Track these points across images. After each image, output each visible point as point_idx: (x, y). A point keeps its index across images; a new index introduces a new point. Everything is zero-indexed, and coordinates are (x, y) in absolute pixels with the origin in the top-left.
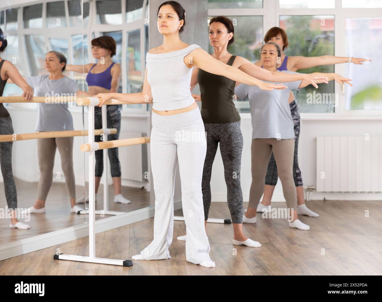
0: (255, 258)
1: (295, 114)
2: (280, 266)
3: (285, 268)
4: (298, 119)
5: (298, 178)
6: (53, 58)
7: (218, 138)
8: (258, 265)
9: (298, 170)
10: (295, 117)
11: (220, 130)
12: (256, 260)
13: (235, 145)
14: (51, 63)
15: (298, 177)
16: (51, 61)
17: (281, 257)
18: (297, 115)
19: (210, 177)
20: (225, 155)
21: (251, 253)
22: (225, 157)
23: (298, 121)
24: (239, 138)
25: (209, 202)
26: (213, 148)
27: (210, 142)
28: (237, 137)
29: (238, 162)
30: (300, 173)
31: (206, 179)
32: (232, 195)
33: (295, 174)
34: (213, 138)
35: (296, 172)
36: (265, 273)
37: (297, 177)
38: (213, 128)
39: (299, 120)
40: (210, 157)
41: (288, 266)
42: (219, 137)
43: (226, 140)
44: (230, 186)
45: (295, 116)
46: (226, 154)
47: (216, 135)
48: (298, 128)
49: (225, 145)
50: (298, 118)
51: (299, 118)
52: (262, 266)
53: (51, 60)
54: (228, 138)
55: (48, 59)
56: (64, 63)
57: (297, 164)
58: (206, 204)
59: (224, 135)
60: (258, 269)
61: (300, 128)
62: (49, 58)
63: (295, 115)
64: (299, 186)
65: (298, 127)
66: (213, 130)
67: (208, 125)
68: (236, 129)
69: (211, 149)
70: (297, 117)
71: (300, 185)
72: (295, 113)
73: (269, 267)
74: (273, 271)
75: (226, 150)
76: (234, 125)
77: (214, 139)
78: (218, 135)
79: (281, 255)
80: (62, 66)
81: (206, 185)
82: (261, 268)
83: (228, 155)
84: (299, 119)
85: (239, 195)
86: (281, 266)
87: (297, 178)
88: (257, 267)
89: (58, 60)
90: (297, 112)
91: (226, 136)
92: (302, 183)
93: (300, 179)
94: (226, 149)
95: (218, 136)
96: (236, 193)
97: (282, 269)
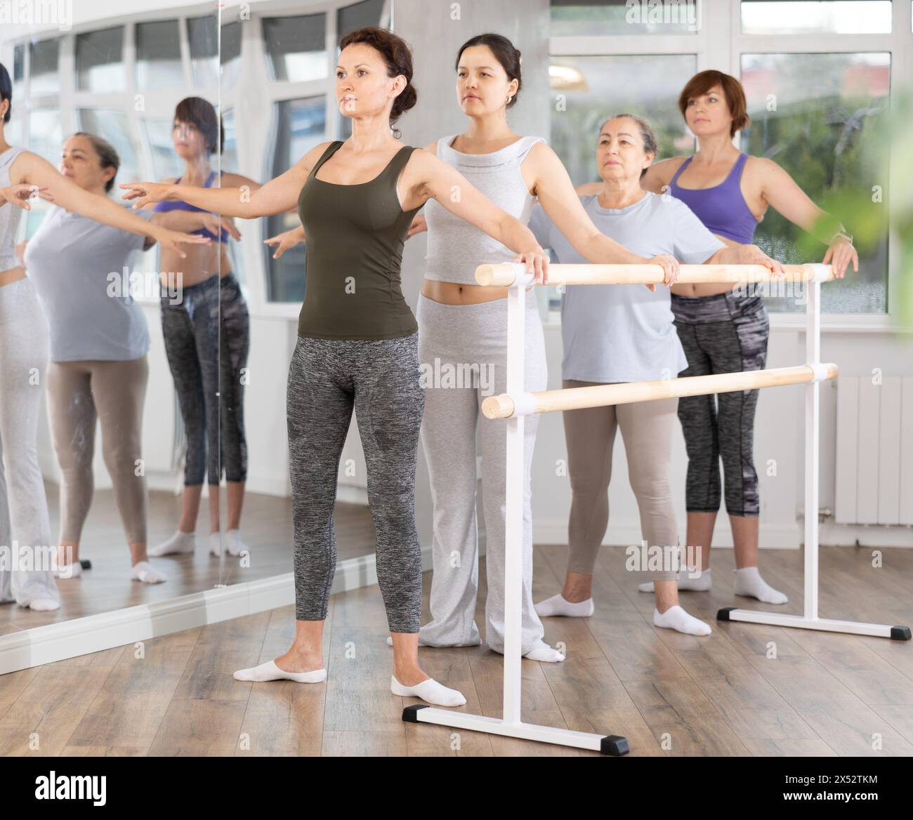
0: (657, 685)
1: (756, 317)
2: (722, 708)
3: (735, 711)
4: (765, 331)
5: (748, 492)
6: (83, 151)
7: (349, 384)
8: (662, 704)
9: (748, 471)
10: (757, 326)
11: (353, 362)
12: (658, 692)
13: (395, 407)
14: (77, 165)
15: (746, 490)
16: (78, 160)
17: (726, 684)
18: (762, 319)
19: (332, 497)
20: (369, 434)
21: (646, 673)
22: (370, 441)
23: (763, 338)
24: (412, 386)
25: (331, 567)
26: (339, 414)
27: (327, 395)
28: (405, 382)
29: (404, 456)
30: (753, 480)
31: (320, 503)
32: (388, 549)
33: (740, 481)
34: (337, 383)
35: (742, 475)
36: (680, 724)
37: (743, 489)
38: (335, 357)
39: (765, 335)
40: (329, 439)
41: (742, 709)
42: (352, 381)
43: (371, 391)
44: (382, 525)
45: (757, 323)
46: (371, 432)
47: (344, 375)
48: (760, 358)
49: (368, 406)
50: (764, 329)
51: (767, 328)
52: (671, 707)
53: (77, 157)
54: (378, 386)
55: (68, 154)
56: (111, 169)
57: (750, 454)
58: (321, 574)
59: (367, 375)
60: (661, 713)
61: (765, 356)
62: (74, 150)
63: (758, 320)
64: (746, 515)
65: (762, 355)
66: (336, 361)
67: (322, 347)
68: (403, 359)
69: (333, 418)
70: (762, 324)
71: (750, 513)
72: (758, 314)
73: (691, 710)
74: (699, 719)
75: (372, 420)
76: (396, 346)
77: (340, 387)
78: (351, 377)
79: (727, 680)
80: (107, 178)
81: (322, 521)
82: (671, 710)
83: (377, 433)
84: (767, 332)
85: (408, 551)
86: (724, 707)
87: (743, 494)
88: (660, 708)
89: (95, 160)
90: (762, 313)
91: (371, 378)
92: (758, 508)
93: (750, 495)
94: (372, 415)
95: (349, 380)
96: (398, 543)
97: (726, 715)
